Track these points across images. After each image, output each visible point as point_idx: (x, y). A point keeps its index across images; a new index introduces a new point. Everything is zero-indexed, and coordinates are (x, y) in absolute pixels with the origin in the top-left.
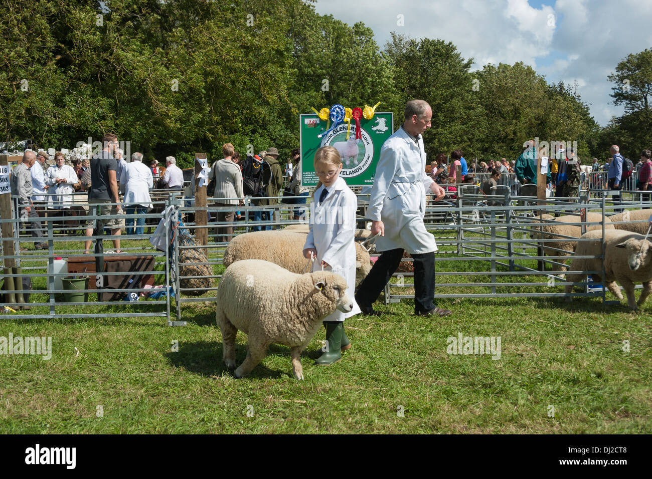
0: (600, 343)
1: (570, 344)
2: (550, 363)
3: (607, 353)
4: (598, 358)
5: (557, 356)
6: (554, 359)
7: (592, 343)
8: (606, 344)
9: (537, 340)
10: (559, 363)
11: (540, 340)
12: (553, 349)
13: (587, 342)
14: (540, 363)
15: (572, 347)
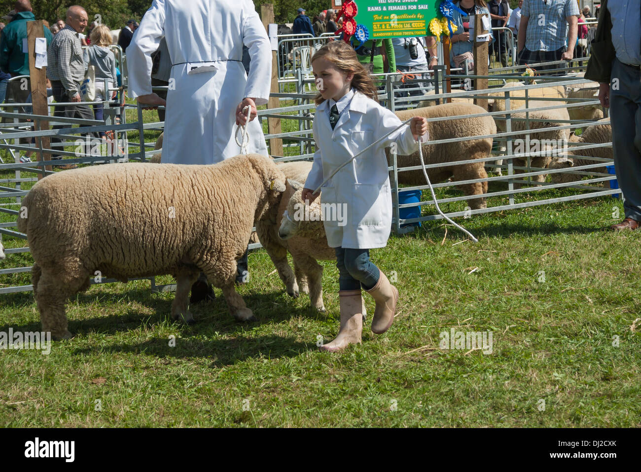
0: (147, 368)
1: (97, 376)
2: (63, 416)
3: (158, 386)
4: (143, 397)
5: (76, 402)
6: (70, 408)
7: (134, 369)
8: (157, 368)
9: (40, 375)
10: (78, 415)
11: (47, 374)
12: (69, 390)
13: (126, 368)
14: (45, 419)
15: (101, 381)
